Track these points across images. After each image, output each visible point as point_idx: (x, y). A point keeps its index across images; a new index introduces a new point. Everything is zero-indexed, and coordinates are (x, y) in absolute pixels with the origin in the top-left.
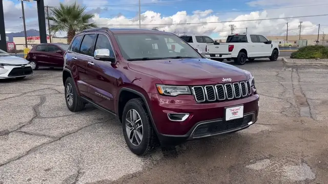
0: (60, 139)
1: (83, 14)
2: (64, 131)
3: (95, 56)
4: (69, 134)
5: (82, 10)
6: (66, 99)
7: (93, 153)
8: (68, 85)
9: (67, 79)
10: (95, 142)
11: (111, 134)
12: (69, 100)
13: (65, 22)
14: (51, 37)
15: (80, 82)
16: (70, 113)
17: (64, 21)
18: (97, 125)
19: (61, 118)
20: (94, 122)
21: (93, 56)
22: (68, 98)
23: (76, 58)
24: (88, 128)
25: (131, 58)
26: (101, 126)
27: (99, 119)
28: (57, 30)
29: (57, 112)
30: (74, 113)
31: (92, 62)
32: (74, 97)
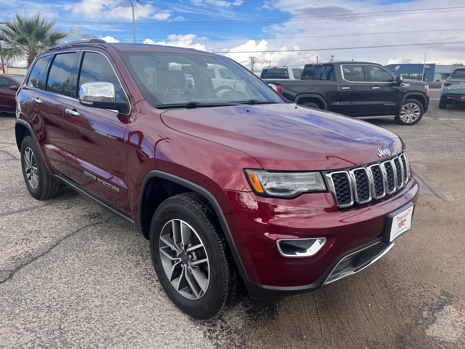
0: (11, 276)
1: (50, 32)
2: (21, 250)
3: (81, 97)
4: (32, 259)
5: (50, 26)
6: (25, 176)
7: (89, 319)
8: (28, 150)
9: (25, 140)
10: (90, 279)
11: (120, 253)
12: (30, 178)
13: (22, 44)
14: (5, 67)
15: (50, 146)
16: (35, 202)
17: (22, 41)
18: (89, 229)
19: (15, 217)
20: (84, 224)
21: (77, 97)
22: (28, 175)
23: (39, 101)
24: (72, 240)
25: (165, 103)
26: (99, 233)
27: (92, 216)
28: (11, 56)
29: (8, 201)
30: (42, 203)
31: (75, 110)
32: (39, 174)
